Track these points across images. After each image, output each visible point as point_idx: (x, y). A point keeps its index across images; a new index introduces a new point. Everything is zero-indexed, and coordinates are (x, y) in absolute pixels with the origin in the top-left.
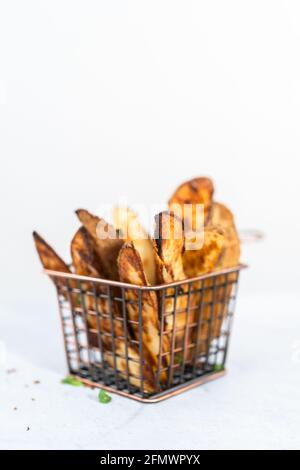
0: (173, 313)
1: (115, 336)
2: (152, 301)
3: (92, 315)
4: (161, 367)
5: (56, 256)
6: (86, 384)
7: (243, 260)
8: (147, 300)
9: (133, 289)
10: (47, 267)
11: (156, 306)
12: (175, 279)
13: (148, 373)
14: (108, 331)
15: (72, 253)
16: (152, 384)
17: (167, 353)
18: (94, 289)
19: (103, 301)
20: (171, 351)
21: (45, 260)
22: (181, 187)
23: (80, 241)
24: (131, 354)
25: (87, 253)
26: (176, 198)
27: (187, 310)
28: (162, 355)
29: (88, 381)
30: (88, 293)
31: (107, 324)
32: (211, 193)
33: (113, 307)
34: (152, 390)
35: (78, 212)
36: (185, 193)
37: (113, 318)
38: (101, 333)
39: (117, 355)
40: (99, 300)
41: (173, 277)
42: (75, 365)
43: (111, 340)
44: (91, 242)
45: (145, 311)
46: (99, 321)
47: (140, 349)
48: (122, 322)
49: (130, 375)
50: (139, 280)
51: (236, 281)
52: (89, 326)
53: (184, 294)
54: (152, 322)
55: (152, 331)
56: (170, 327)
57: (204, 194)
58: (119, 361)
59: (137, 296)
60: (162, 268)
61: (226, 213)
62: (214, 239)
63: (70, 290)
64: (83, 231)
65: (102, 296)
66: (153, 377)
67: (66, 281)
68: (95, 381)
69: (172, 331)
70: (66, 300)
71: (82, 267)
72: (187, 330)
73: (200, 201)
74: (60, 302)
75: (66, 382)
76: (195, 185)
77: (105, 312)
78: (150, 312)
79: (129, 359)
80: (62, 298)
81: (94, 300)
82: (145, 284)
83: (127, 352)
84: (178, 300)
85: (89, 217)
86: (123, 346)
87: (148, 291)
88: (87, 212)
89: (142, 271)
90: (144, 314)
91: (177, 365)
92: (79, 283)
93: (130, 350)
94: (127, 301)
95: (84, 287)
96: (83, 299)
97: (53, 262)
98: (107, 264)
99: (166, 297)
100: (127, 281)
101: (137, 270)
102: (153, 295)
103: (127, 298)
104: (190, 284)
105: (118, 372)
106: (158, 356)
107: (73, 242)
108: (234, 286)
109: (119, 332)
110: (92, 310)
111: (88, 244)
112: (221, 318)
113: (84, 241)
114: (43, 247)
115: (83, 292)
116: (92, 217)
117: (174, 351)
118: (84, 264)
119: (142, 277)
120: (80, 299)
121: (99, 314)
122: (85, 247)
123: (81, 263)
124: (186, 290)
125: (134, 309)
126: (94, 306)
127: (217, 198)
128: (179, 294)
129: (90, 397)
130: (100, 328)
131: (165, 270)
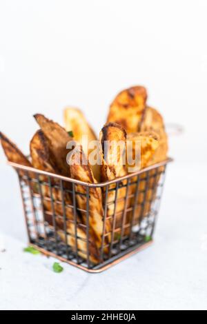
0: (114, 202)
1: (66, 219)
2: (98, 194)
3: (48, 201)
4: (104, 244)
5: (18, 151)
6: (43, 253)
7: (170, 154)
8: (93, 193)
9: (82, 186)
10: (10, 160)
11: (100, 197)
12: (117, 176)
13: (93, 249)
14: (61, 214)
15: (31, 151)
16: (96, 258)
17: (109, 234)
18: (49, 181)
19: (57, 191)
20: (111, 232)
21: (9, 154)
22: (121, 94)
23: (38, 142)
24: (80, 234)
25: (43, 152)
26: (116, 102)
27: (125, 198)
28: (105, 235)
29: (44, 250)
30: (45, 183)
31: (60, 209)
32: (145, 99)
33: (65, 196)
34: (95, 262)
35: (36, 116)
36: (124, 99)
37: (65, 204)
38: (55, 215)
39: (67, 234)
40: (53, 190)
41: (115, 174)
42: (34, 236)
43: (63, 221)
44: (47, 142)
45: (92, 201)
46: (53, 206)
47: (87, 231)
48: (72, 209)
49: (79, 250)
50: (87, 178)
51: (164, 172)
52: (45, 209)
53: (123, 186)
54: (97, 209)
55: (97, 217)
56: (111, 213)
57: (139, 100)
58: (69, 238)
59: (85, 190)
60: (106, 168)
61: (157, 116)
62: (149, 143)
63: (30, 179)
64: (40, 134)
65: (56, 187)
66: (97, 253)
67: (27, 173)
68: (49, 250)
69: (113, 216)
70: (26, 184)
71: (39, 162)
72: (125, 214)
73: (136, 105)
74: (21, 187)
75: (27, 250)
76: (132, 92)
77: (58, 199)
78: (95, 202)
79: (78, 238)
80: (23, 183)
81: (49, 189)
82: (93, 182)
83: (76, 231)
84: (119, 190)
85: (45, 121)
86: (73, 226)
87: (95, 188)
88: (43, 116)
89: (90, 171)
90: (91, 203)
91: (116, 242)
92: (37, 175)
93: (78, 230)
94: (76, 193)
95: (41, 178)
96: (40, 187)
97: (15, 157)
98: (59, 161)
99: (109, 190)
100: (76, 177)
101: (85, 170)
102: (99, 190)
103: (76, 190)
104: (128, 179)
105: (69, 246)
106: (102, 236)
107: (32, 142)
108: (162, 176)
109: (70, 216)
110: (48, 196)
111: (45, 145)
112: (151, 201)
113: (41, 141)
114: (7, 145)
115: (41, 182)
116: (47, 120)
117: (115, 231)
118: (41, 161)
119: (90, 176)
120: (38, 186)
121: (53, 201)
122: (41, 147)
123: (38, 159)
124: (125, 183)
125: (83, 199)
126: (49, 193)
127: (150, 102)
128: (119, 187)
129: (46, 265)
130: (54, 211)
131: (108, 170)
